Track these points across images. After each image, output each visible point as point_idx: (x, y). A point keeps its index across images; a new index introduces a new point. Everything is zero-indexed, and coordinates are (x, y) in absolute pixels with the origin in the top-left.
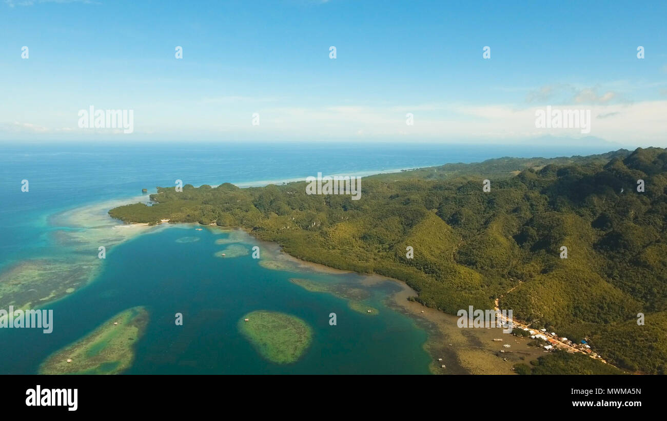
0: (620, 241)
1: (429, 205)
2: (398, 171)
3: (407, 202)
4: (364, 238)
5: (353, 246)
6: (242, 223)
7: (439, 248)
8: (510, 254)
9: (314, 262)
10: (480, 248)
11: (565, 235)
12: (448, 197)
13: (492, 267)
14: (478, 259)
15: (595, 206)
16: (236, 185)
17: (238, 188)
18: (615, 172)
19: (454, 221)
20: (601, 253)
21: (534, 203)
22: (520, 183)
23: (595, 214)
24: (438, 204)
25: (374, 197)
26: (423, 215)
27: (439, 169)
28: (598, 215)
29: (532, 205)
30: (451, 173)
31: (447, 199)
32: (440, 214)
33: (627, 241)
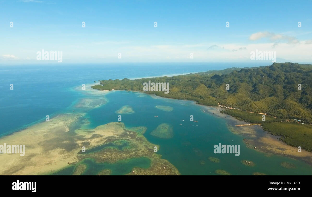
0: (256, 89)
1: (202, 82)
2: (189, 74)
3: (194, 81)
4: (181, 92)
5: (178, 94)
6: (139, 90)
7: (204, 93)
8: (225, 94)
9: (168, 97)
10: (216, 92)
11: (240, 88)
12: (208, 80)
13: (219, 97)
14: (215, 95)
15: (253, 81)
16: (129, 79)
17: (130, 80)
18: (264, 71)
19: (209, 87)
20: (251, 93)
21: (235, 81)
22: (232, 75)
23: (253, 83)
24: (204, 82)
25: (183, 81)
26: (199, 85)
27: (206, 73)
28: (254, 84)
29: (234, 81)
30: (210, 74)
31: (207, 80)
32: (205, 85)
33: (258, 89)
